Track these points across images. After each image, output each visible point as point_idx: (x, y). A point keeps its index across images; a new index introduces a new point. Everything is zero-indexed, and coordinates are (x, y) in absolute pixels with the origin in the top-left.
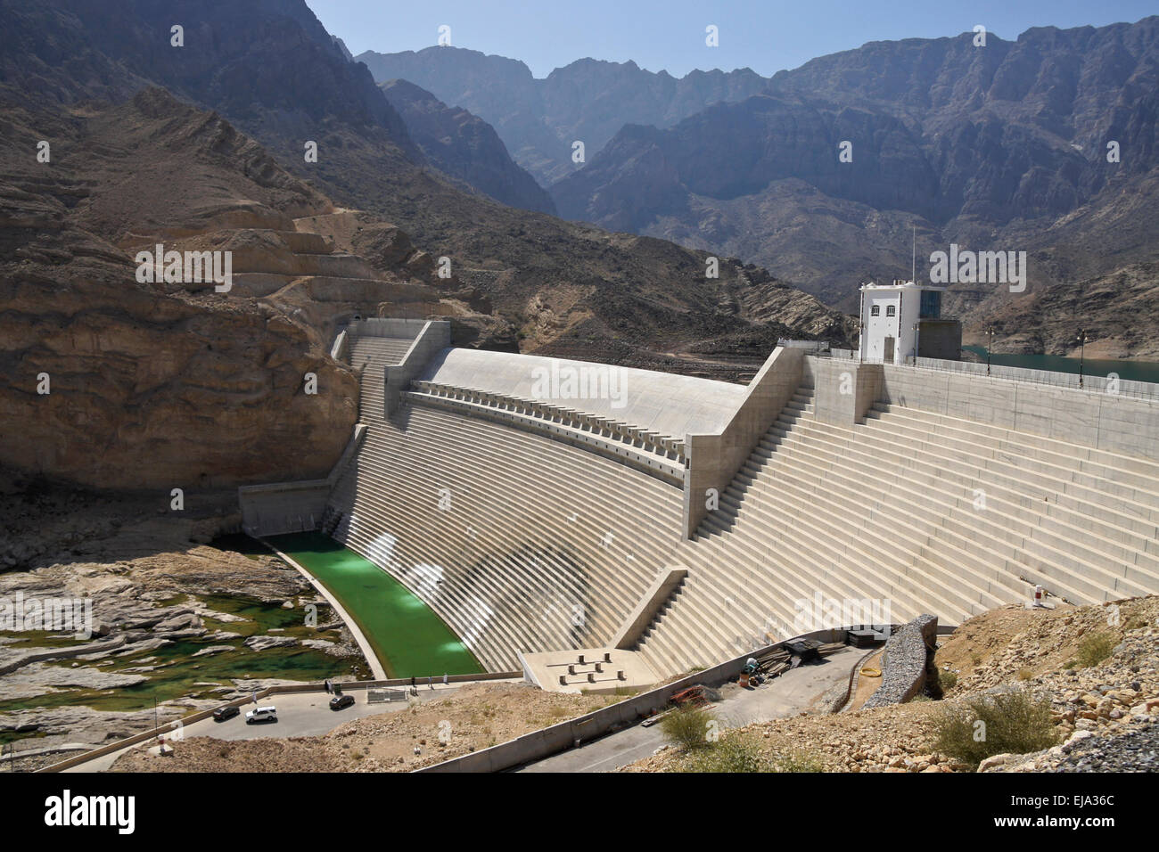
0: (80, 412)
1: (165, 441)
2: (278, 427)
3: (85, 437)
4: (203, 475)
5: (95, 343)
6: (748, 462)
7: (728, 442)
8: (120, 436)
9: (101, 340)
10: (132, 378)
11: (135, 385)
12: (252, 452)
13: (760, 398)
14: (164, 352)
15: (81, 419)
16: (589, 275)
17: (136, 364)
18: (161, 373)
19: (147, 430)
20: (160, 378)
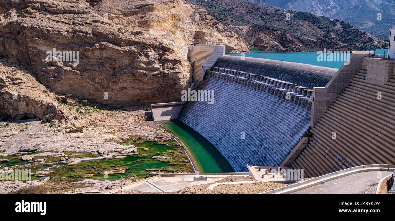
0: (97, 78)
1: (126, 88)
2: (164, 84)
3: (99, 86)
4: (139, 100)
5: (101, 54)
6: (337, 98)
7: (330, 91)
8: (110, 86)
9: (103, 53)
10: (114, 66)
11: (115, 69)
12: (155, 92)
13: (344, 74)
14: (125, 57)
15: (97, 80)
16: (277, 27)
17: (115, 61)
18: (124, 64)
19: (119, 84)
20: (123, 66)
